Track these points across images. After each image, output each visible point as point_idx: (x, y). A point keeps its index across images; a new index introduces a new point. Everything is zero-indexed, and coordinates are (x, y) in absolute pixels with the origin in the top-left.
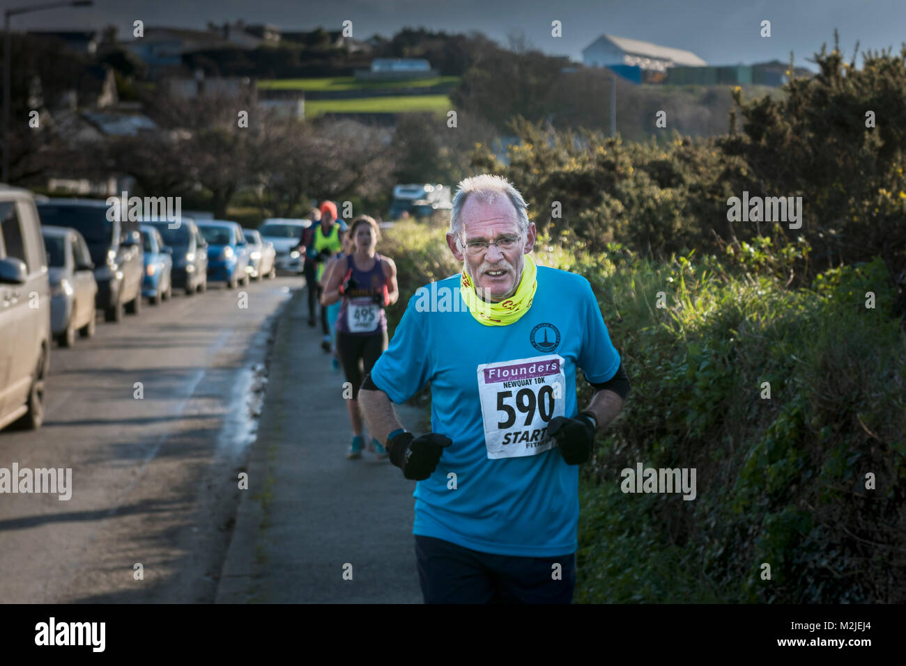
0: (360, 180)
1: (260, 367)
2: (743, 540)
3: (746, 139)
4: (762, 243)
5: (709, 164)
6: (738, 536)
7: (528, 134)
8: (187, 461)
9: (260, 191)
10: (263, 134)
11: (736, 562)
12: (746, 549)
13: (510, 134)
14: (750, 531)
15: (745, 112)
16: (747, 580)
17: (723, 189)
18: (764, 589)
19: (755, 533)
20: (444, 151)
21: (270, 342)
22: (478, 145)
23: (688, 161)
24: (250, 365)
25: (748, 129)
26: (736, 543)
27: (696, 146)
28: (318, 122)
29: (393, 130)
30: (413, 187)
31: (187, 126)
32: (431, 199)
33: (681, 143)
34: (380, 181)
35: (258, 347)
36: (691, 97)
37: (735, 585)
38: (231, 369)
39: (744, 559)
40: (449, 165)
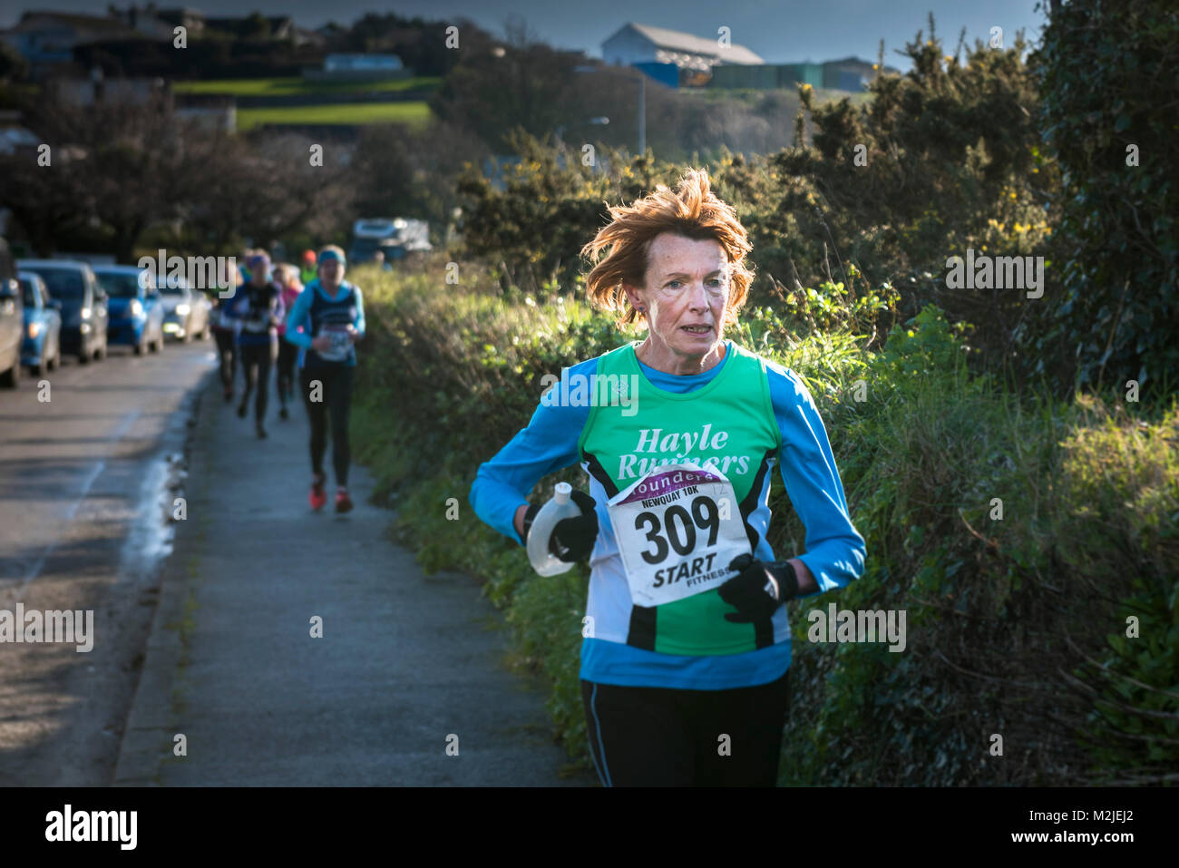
0: (310, 213)
1: (177, 457)
2: (811, 677)
3: (816, 154)
4: (834, 290)
5: (767, 190)
6: (804, 670)
7: (531, 150)
8: (81, 580)
9: (177, 227)
10: (181, 152)
11: (802, 705)
12: (815, 687)
13: (509, 152)
14: (820, 664)
15: (817, 118)
16: (815, 728)
17: (785, 221)
18: (837, 739)
19: (826, 666)
20: (420, 175)
21: (191, 425)
22: (468, 165)
23: (739, 185)
24: (164, 454)
25: (819, 142)
26: (802, 679)
27: (751, 168)
28: (254, 136)
29: (354, 147)
30: (380, 222)
31: (81, 142)
32: (404, 237)
33: (731, 162)
34: (337, 213)
35: (175, 431)
36: (743, 105)
37: (800, 734)
38: (142, 456)
39: (812, 700)
40: (427, 193)
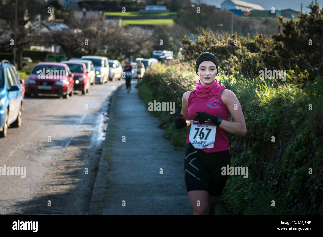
0: (141, 48)
1: (106, 114)
2: (285, 179)
3: (284, 35)
4: (291, 72)
5: (268, 44)
6: (283, 177)
7: (203, 32)
8: (81, 147)
9: (105, 51)
10: (107, 31)
11: (282, 187)
12: (286, 182)
13: (196, 33)
14: (288, 176)
15: (284, 25)
16: (287, 193)
17: (274, 53)
18: (293, 197)
19: (290, 176)
20: (171, 39)
21: (109, 105)
22: (185, 36)
23: (261, 43)
24: (102, 113)
25: (284, 32)
26: (283, 180)
27: (264, 38)
28: (127, 27)
29: (153, 31)
30: (160, 51)
31: (80, 28)
32: (166, 55)
33: (258, 36)
34: (148, 49)
35: (105, 107)
36: (259, 21)
37: (282, 195)
38: (96, 114)
39: (285, 186)
40: (173, 44)
